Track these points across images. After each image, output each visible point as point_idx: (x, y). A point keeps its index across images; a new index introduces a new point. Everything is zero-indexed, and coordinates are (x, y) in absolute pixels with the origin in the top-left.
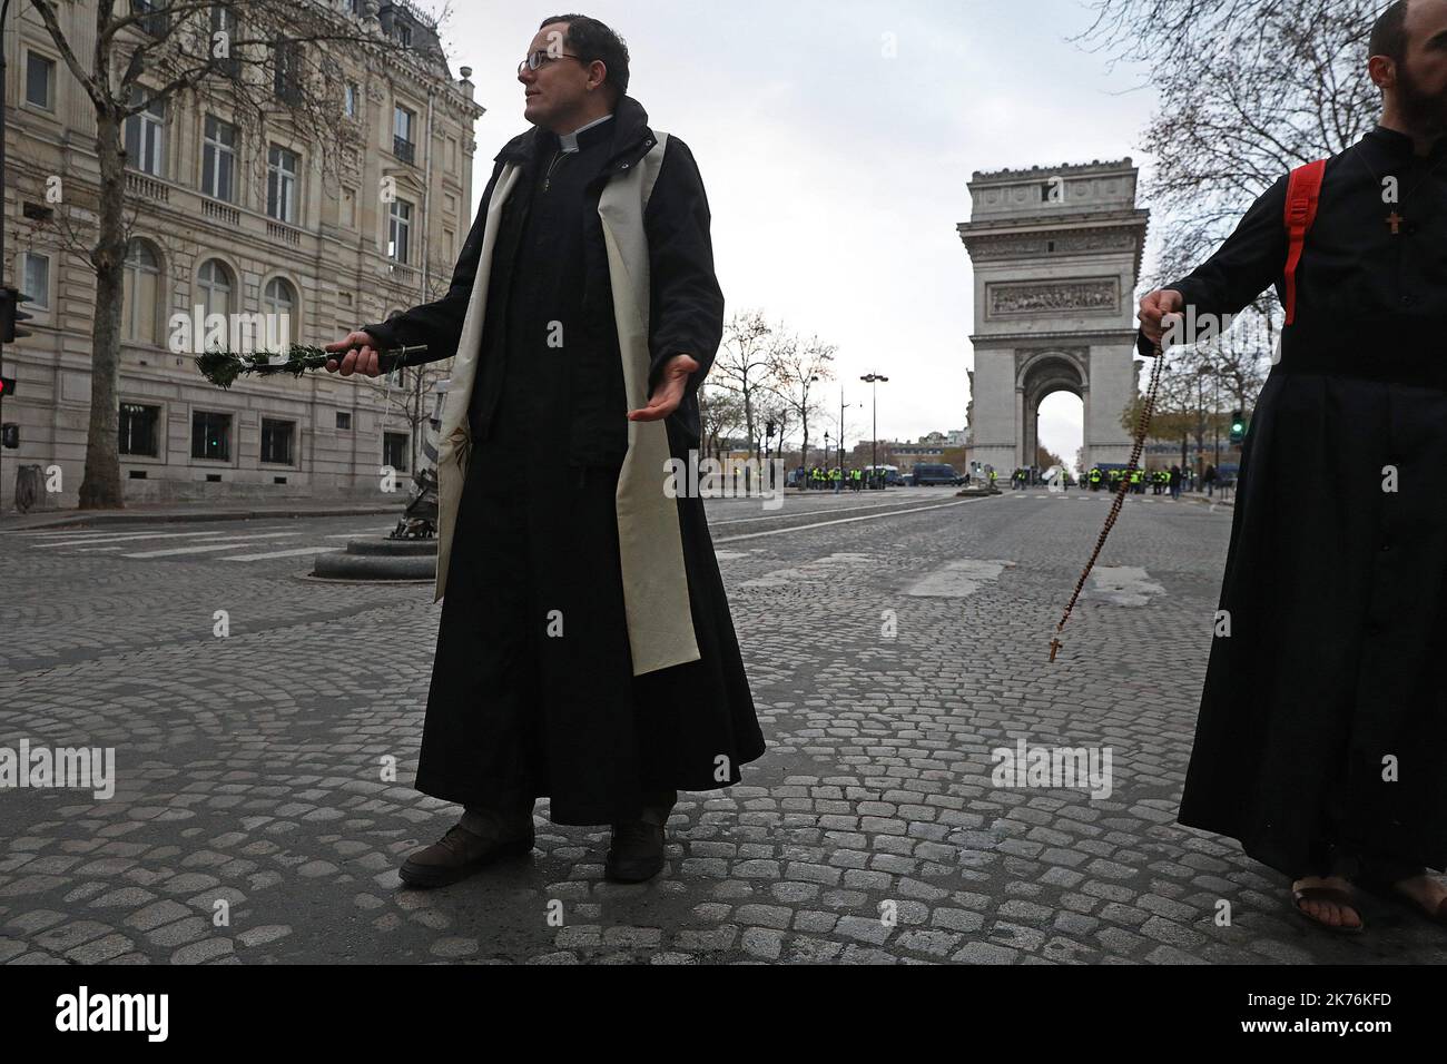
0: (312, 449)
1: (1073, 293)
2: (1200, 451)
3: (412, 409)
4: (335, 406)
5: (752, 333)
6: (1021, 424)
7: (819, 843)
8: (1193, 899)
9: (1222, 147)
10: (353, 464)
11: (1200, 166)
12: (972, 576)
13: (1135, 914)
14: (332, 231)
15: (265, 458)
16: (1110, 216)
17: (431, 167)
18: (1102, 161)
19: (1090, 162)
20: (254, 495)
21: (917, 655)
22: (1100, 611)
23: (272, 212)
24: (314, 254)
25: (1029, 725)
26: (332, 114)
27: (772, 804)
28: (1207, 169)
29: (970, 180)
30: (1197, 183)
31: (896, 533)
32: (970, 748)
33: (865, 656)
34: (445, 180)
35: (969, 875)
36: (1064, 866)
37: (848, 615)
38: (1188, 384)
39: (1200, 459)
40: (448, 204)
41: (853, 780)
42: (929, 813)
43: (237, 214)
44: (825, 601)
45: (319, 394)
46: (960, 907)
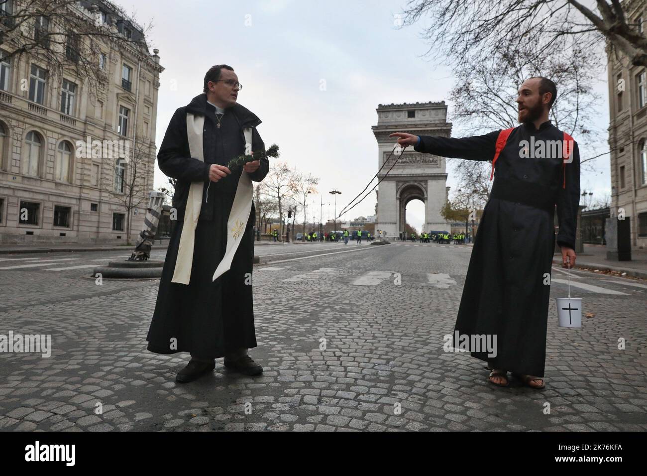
0: (79, 220)
1: (421, 157)
2: (473, 226)
3: (128, 203)
4: (91, 200)
5: (282, 172)
6: (398, 214)
7: (327, 370)
8: (459, 383)
9: (479, 99)
10: (98, 227)
11: (471, 107)
12: (379, 277)
13: (439, 388)
14: (91, 120)
15: (55, 224)
16: (436, 125)
17: (139, 93)
18: (433, 102)
19: (428, 102)
20: (49, 241)
21: (358, 307)
22: (431, 290)
23: (63, 110)
24: (82, 130)
25: (403, 331)
26: (95, 68)
27: (309, 358)
28: (475, 108)
29: (377, 108)
30: (470, 114)
31: (346, 260)
32: (381, 339)
33: (337, 307)
34: (145, 99)
35: (382, 378)
36: (415, 375)
37: (329, 292)
38: (468, 197)
39: (473, 229)
40: (146, 110)
41: (338, 350)
42: (366, 360)
43: (46, 110)
44: (319, 287)
45: (83, 195)
46: (379, 387)
